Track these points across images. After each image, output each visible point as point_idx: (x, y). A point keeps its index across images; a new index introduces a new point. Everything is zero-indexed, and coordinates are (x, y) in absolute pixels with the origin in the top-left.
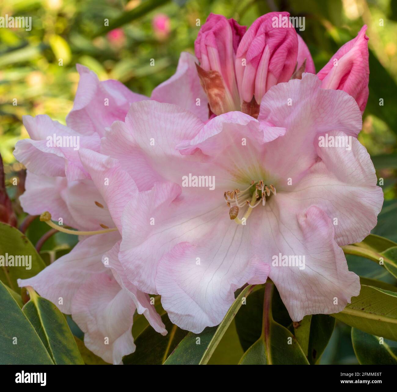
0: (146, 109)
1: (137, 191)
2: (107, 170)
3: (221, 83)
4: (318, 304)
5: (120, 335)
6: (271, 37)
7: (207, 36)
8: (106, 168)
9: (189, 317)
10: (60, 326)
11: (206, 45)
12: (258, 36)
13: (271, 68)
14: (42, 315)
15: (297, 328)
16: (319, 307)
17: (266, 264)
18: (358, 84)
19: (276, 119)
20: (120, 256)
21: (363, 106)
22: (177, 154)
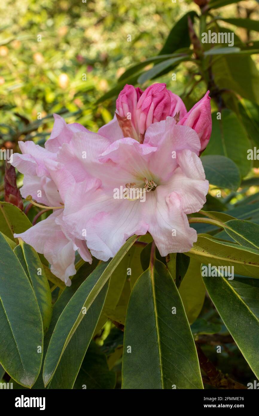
0: (81, 136)
1: (75, 182)
2: (58, 170)
3: (130, 124)
4: (175, 247)
5: (69, 265)
6: (155, 97)
7: (122, 97)
8: (57, 169)
9: (102, 252)
10: (35, 259)
11: (122, 102)
12: (148, 97)
13: (155, 115)
14: (25, 253)
15: (168, 262)
16: (176, 249)
17: (147, 224)
18: (204, 124)
19: (153, 143)
20: (64, 218)
21: (208, 137)
22: (98, 162)
